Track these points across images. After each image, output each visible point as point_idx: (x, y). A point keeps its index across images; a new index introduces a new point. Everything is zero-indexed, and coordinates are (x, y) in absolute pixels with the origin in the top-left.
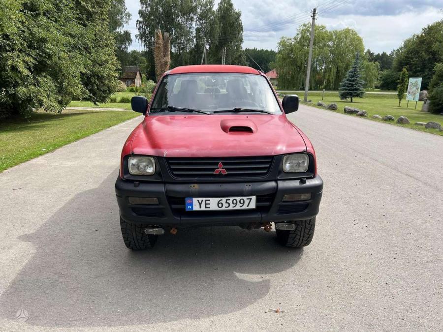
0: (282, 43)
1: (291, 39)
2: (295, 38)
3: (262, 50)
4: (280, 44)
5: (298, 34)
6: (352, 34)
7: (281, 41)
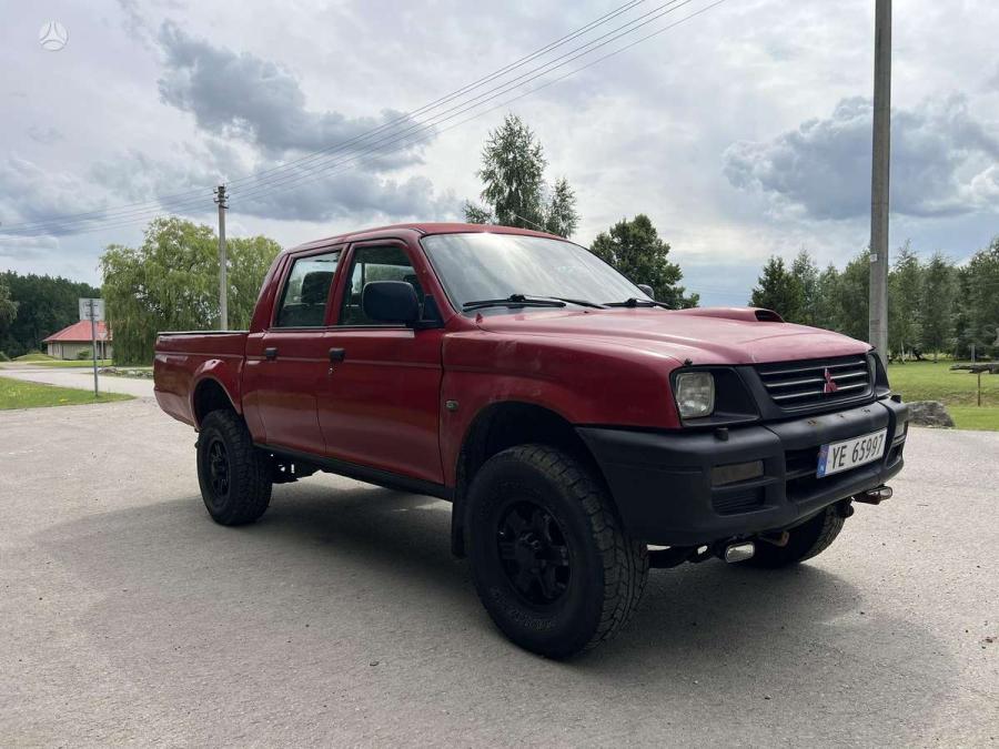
0: (114, 259)
1: (132, 252)
2: (146, 250)
3: (33, 278)
4: (105, 261)
5: (149, 241)
6: (272, 249)
7: (108, 254)
